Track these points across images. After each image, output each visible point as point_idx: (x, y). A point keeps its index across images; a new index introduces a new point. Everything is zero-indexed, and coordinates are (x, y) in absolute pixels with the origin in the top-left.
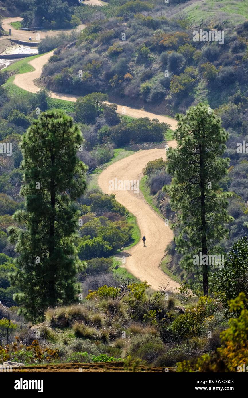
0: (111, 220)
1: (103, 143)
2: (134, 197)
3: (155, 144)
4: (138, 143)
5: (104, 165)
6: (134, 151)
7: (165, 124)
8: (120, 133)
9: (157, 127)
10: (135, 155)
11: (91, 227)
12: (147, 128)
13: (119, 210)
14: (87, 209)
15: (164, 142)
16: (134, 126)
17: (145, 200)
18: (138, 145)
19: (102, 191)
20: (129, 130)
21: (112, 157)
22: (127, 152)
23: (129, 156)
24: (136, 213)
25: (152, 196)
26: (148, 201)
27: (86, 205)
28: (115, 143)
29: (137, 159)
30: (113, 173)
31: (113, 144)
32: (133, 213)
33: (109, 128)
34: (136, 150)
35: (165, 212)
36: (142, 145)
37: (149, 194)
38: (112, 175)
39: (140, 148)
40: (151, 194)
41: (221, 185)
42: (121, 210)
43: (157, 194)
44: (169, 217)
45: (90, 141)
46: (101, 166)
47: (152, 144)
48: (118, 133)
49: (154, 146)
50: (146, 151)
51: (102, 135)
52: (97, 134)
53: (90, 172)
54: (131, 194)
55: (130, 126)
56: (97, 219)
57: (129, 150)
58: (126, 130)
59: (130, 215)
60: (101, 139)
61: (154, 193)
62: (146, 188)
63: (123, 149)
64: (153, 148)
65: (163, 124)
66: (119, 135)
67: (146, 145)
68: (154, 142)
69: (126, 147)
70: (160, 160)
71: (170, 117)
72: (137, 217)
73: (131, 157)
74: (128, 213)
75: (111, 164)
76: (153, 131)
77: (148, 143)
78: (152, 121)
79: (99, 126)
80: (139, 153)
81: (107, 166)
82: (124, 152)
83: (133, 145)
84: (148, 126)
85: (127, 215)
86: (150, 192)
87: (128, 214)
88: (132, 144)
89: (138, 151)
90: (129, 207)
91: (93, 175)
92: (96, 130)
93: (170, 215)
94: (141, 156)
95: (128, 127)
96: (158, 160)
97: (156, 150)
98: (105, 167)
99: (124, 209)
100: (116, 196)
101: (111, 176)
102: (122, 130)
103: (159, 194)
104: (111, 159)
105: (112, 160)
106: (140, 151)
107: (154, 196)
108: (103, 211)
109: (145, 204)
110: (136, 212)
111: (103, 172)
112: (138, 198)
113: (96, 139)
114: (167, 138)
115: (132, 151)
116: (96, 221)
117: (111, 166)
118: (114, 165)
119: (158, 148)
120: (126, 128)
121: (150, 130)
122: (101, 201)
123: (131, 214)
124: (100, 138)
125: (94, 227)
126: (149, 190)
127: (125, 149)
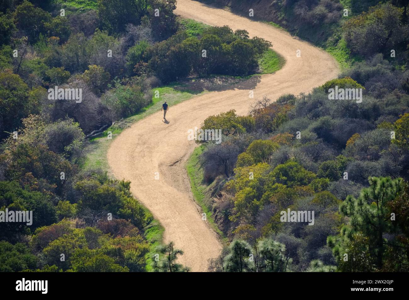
0: (109, 234)
1: (135, 75)
2: (172, 186)
3: (237, 80)
4: (202, 78)
5: (128, 120)
6: (193, 93)
7: (259, 42)
8: (168, 56)
9: (241, 47)
10: (192, 101)
11: (64, 247)
12: (221, 48)
13: (132, 214)
14: (68, 210)
15: (255, 77)
16: (197, 44)
17: (191, 194)
18: (202, 81)
19: (107, 174)
20: (185, 50)
21: (148, 104)
22: (179, 94)
23: (180, 102)
24: (166, 221)
25: (204, 186)
26: (196, 195)
27: (68, 202)
28: (158, 75)
29: (194, 109)
30: (141, 135)
31: (153, 79)
32: (161, 221)
33: (150, 46)
34: (197, 90)
35: (222, 221)
36: (210, 81)
37: (200, 181)
38: (139, 139)
39: (205, 87)
40: (204, 182)
41: (327, 173)
42: (137, 213)
43: (214, 183)
44: (227, 230)
45: (109, 71)
46: (122, 121)
47: (231, 81)
48: (165, 56)
49: (234, 84)
50: (216, 92)
51: (134, 58)
52: (127, 57)
53: (97, 132)
54: (166, 181)
55: (188, 43)
56: (80, 232)
57: (183, 91)
58: (179, 52)
59: (154, 223)
60: (132, 66)
61: (208, 180)
62: (196, 170)
63: (172, 89)
64: (231, 87)
65: (255, 40)
66: (166, 60)
67: (218, 81)
68: (234, 76)
69: (179, 84)
70: (229, 116)
71: (278, 26)
72: (166, 228)
73: (183, 104)
74: (151, 219)
75: (141, 118)
76: (234, 53)
77: (222, 78)
78: (236, 34)
79: (132, 41)
80: (200, 98)
81: (133, 121)
82: (171, 95)
83: (193, 81)
84: (224, 45)
85: (148, 224)
86: (203, 178)
87: (151, 221)
88: (192, 79)
89: (200, 93)
90: (157, 208)
91: (101, 140)
92: (125, 49)
93: (230, 227)
94: (203, 104)
95: (184, 44)
96: (226, 114)
97: (237, 91)
98: (128, 124)
99: (142, 211)
100: (131, 185)
101: (137, 142)
102: (173, 52)
103: (218, 183)
104: (145, 108)
105: (147, 109)
106: (204, 92)
107: (209, 187)
108: (98, 216)
109: (189, 201)
110: (168, 218)
111: (122, 135)
112: (178, 190)
113: (123, 67)
114: (264, 68)
115: (188, 91)
116: (76, 235)
117: (142, 121)
118: (147, 120)
119: (239, 89)
120: (180, 47)
121: (228, 53)
122: (96, 195)
123: (158, 221)
124: (131, 64)
125: (70, 247)
126: (201, 175)
127: (176, 89)
